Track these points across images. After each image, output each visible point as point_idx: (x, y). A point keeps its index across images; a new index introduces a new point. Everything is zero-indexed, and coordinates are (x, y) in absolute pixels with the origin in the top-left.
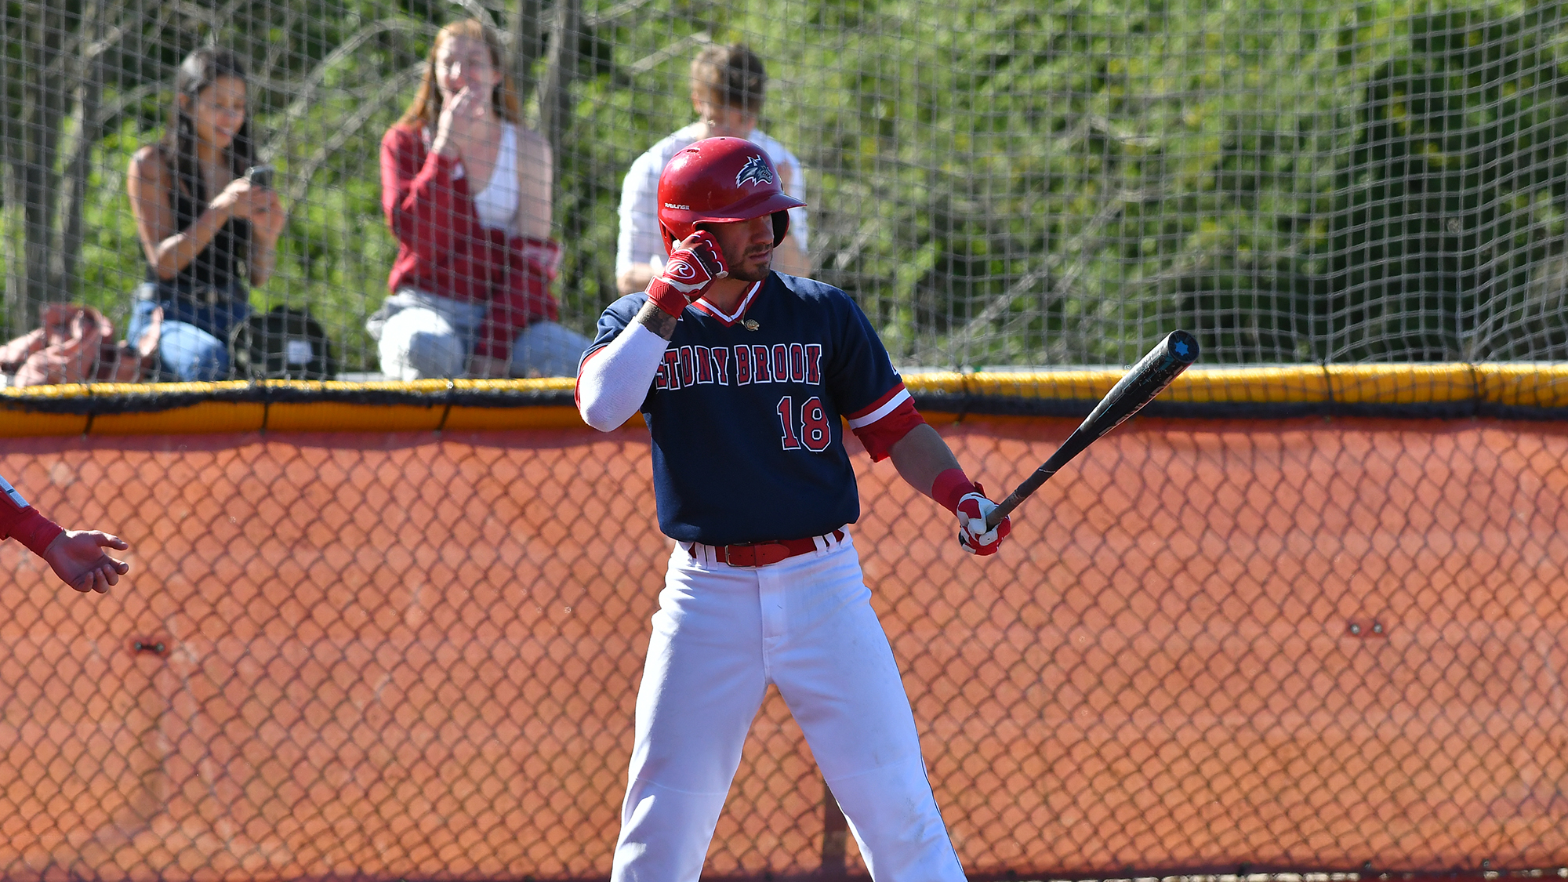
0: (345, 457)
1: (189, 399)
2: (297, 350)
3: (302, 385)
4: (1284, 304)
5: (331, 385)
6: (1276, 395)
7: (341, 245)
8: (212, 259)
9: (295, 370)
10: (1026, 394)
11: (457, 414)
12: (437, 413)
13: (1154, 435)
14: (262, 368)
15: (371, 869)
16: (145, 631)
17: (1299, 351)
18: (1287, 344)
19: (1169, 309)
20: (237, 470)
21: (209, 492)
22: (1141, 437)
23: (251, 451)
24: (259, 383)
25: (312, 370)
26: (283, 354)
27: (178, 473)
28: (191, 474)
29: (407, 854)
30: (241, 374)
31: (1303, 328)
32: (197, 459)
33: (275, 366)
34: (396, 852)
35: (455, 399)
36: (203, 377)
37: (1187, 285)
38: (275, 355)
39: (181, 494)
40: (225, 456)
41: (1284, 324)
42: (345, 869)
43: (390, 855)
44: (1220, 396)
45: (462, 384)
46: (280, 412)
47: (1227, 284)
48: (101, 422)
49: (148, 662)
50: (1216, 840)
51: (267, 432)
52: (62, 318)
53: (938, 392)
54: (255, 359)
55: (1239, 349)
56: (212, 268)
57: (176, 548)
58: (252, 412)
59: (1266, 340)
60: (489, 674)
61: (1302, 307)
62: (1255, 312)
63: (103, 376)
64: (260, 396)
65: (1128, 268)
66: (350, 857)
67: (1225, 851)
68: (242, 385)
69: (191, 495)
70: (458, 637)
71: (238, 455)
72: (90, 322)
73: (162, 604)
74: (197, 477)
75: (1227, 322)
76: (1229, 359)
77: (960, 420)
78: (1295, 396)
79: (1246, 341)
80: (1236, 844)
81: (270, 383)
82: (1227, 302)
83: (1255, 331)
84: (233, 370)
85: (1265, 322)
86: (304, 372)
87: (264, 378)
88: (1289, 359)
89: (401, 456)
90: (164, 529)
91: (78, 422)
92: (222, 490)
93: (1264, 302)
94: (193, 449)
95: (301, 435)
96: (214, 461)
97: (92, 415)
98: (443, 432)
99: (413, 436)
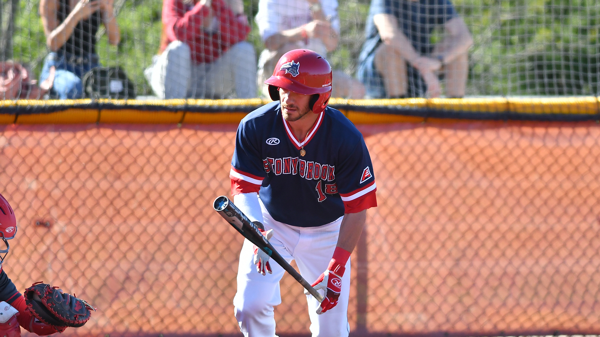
0: (135, 135)
1: (63, 108)
2: (115, 86)
3: (117, 102)
4: (576, 68)
5: (131, 102)
6: (574, 111)
7: (136, 37)
8: (73, 43)
9: (113, 95)
10: (456, 109)
11: (189, 116)
12: (179, 115)
13: (516, 129)
14: (98, 94)
15: (146, 328)
16: (41, 216)
17: (584, 90)
18: (579, 87)
19: (523, 69)
20: (85, 141)
21: (72, 151)
22: (509, 129)
23: (92, 132)
24: (96, 101)
25: (121, 95)
26: (107, 87)
27: (58, 142)
28: (64, 143)
29: (162, 321)
30: (87, 96)
31: (586, 79)
32: (67, 136)
33: (103, 93)
34: (157, 320)
35: (188, 109)
36: (69, 97)
37: (531, 59)
38: (103, 87)
39: (59, 152)
40: (79, 134)
41: (577, 77)
42: (134, 329)
43: (154, 321)
44: (548, 111)
45: (192, 102)
46: (106, 114)
47: (549, 59)
48: (21, 118)
49: (41, 231)
50: (543, 319)
51: (100, 124)
52: (3, 69)
53: (414, 108)
54: (95, 89)
55: (556, 89)
56: (73, 46)
57: (56, 177)
58: (93, 114)
59: (569, 85)
60: (199, 239)
61: (585, 70)
62: (563, 72)
63: (23, 96)
64: (96, 107)
65: (504, 51)
66: (136, 322)
67: (547, 324)
68: (87, 101)
69: (64, 153)
70: (185, 221)
71: (86, 134)
72: (17, 71)
73: (49, 203)
74: (66, 144)
75: (550, 76)
76: (551, 93)
77: (426, 121)
78: (583, 112)
79: (559, 85)
80: (552, 321)
81: (101, 101)
82: (550, 67)
83: (563, 80)
84: (84, 94)
85: (568, 77)
86: (117, 96)
87: (98, 98)
88: (579, 93)
89: (161, 135)
90: (50, 169)
91: (11, 118)
92: (78, 150)
93: (567, 67)
94: (64, 130)
95: (115, 125)
96: (75, 137)
97: (17, 115)
98: (184, 124)
99: (168, 126)
